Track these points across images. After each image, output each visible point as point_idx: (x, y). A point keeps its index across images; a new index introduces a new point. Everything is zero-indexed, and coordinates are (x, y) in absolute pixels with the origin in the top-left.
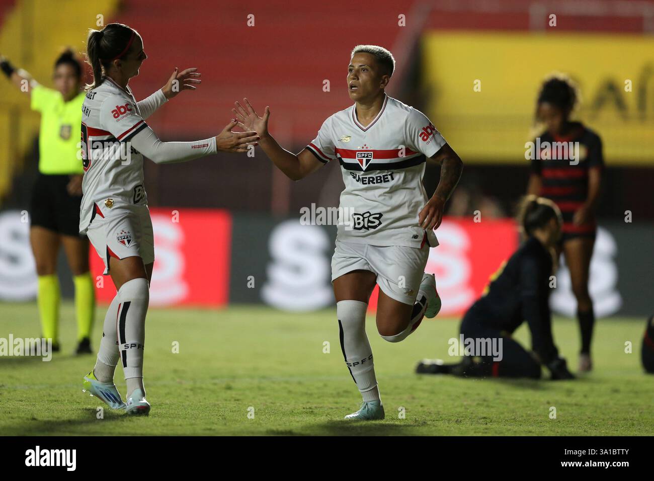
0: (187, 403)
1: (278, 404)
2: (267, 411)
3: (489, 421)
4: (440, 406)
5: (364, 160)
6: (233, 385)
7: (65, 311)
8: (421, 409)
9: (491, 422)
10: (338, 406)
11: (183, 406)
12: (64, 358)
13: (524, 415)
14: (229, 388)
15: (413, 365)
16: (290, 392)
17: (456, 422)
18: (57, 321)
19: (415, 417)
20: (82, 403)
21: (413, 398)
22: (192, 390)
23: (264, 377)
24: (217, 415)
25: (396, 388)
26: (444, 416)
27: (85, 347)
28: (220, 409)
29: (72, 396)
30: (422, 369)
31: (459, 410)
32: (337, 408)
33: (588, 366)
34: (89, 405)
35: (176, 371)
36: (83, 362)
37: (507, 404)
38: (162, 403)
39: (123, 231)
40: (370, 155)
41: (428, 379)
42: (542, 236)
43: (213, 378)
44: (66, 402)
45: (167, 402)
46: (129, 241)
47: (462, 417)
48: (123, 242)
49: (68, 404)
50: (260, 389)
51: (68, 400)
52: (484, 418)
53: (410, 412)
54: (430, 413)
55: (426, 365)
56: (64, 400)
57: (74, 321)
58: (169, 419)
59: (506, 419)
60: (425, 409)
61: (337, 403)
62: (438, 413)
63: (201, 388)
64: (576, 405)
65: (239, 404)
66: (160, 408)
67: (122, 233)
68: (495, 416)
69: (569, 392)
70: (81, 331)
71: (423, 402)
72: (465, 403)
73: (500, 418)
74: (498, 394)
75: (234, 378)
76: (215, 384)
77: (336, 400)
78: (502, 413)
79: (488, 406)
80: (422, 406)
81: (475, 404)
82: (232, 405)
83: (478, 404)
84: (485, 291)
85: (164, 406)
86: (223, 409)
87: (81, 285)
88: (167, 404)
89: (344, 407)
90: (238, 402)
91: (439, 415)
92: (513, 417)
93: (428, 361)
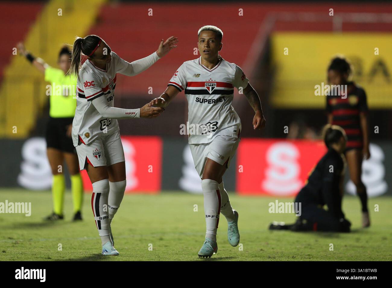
0: (138, 248)
1: (190, 248)
2: (183, 252)
3: (311, 256)
4: (283, 248)
5: (211, 88)
6: (164, 237)
7: (67, 196)
8: (272, 250)
9: (313, 257)
10: (224, 249)
11: (135, 250)
12: (67, 223)
13: (332, 253)
14: (161, 239)
15: (267, 225)
16: (196, 241)
17: (293, 257)
18: (63, 202)
19: (268, 255)
20: (77, 249)
21: (268, 244)
22: (140, 240)
23: (182, 233)
24: (154, 255)
25: (258, 238)
26: (286, 254)
27: (78, 216)
28: (156, 252)
29: (71, 244)
30: (272, 227)
31: (294, 251)
32: (224, 250)
33: (368, 224)
34: (80, 249)
35: (131, 230)
36: (78, 225)
37: (322, 247)
38: (123, 248)
39: (96, 149)
40: (214, 85)
41: (277, 233)
42: (336, 147)
43: (152, 233)
44: (68, 248)
45: (126, 247)
46: (99, 156)
47: (296, 255)
48: (96, 157)
49: (69, 249)
50: (179, 239)
51: (69, 247)
52: (309, 255)
53: (265, 252)
54: (278, 253)
55: (275, 225)
56: (67, 247)
57: (71, 202)
58: (127, 257)
59: (322, 255)
60: (275, 250)
61: (223, 247)
62: (282, 253)
63: (145, 240)
64: (362, 247)
65: (167, 248)
66: (122, 251)
67: (96, 151)
68: (315, 254)
69: (358, 240)
70: (76, 207)
71: (273, 246)
72: (298, 247)
73: (318, 255)
74: (317, 241)
75: (164, 233)
76: (154, 237)
77: (223, 245)
78: (319, 252)
79: (311, 248)
80: (273, 249)
81: (303, 247)
82: (164, 249)
83: (305, 247)
84: (306, 182)
85: (124, 250)
86: (158, 252)
87: (75, 181)
88: (126, 249)
89: (227, 250)
90: (167, 247)
91: (283, 253)
92: (325, 255)
93: (276, 223)
